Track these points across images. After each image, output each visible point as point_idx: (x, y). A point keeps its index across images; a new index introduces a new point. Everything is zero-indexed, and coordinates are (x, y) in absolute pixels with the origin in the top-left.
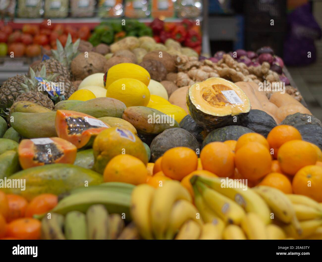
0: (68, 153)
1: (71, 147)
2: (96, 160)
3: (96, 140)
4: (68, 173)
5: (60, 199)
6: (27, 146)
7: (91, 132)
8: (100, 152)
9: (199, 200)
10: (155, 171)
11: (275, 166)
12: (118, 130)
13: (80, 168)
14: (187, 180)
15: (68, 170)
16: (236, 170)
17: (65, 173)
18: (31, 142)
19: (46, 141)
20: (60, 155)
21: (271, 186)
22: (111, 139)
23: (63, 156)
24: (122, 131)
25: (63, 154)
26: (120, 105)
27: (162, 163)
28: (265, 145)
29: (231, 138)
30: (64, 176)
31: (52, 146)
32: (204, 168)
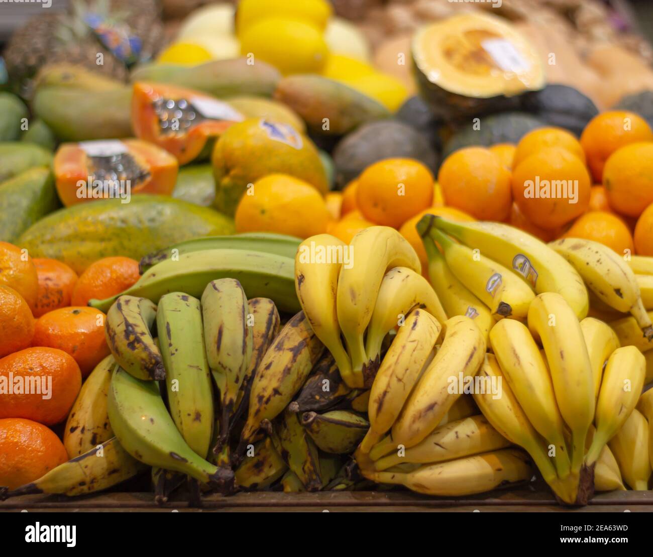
0: (160, 173)
1: (165, 159)
2: (218, 187)
3: (219, 145)
4: (160, 213)
5: (145, 266)
6: (72, 158)
7: (207, 130)
8: (226, 171)
9: (438, 268)
10: (344, 211)
11: (598, 197)
12: (266, 124)
13: (185, 204)
14: (411, 226)
15: (160, 207)
16: (516, 206)
17: (153, 213)
18: (81, 152)
19: (113, 148)
20: (142, 177)
21: (589, 237)
22: (251, 143)
23: (149, 179)
24: (272, 127)
25: (149, 174)
26: (269, 74)
27: (358, 194)
28: (577, 153)
29: (504, 139)
30: (152, 220)
31: (126, 159)
32: (448, 203)
